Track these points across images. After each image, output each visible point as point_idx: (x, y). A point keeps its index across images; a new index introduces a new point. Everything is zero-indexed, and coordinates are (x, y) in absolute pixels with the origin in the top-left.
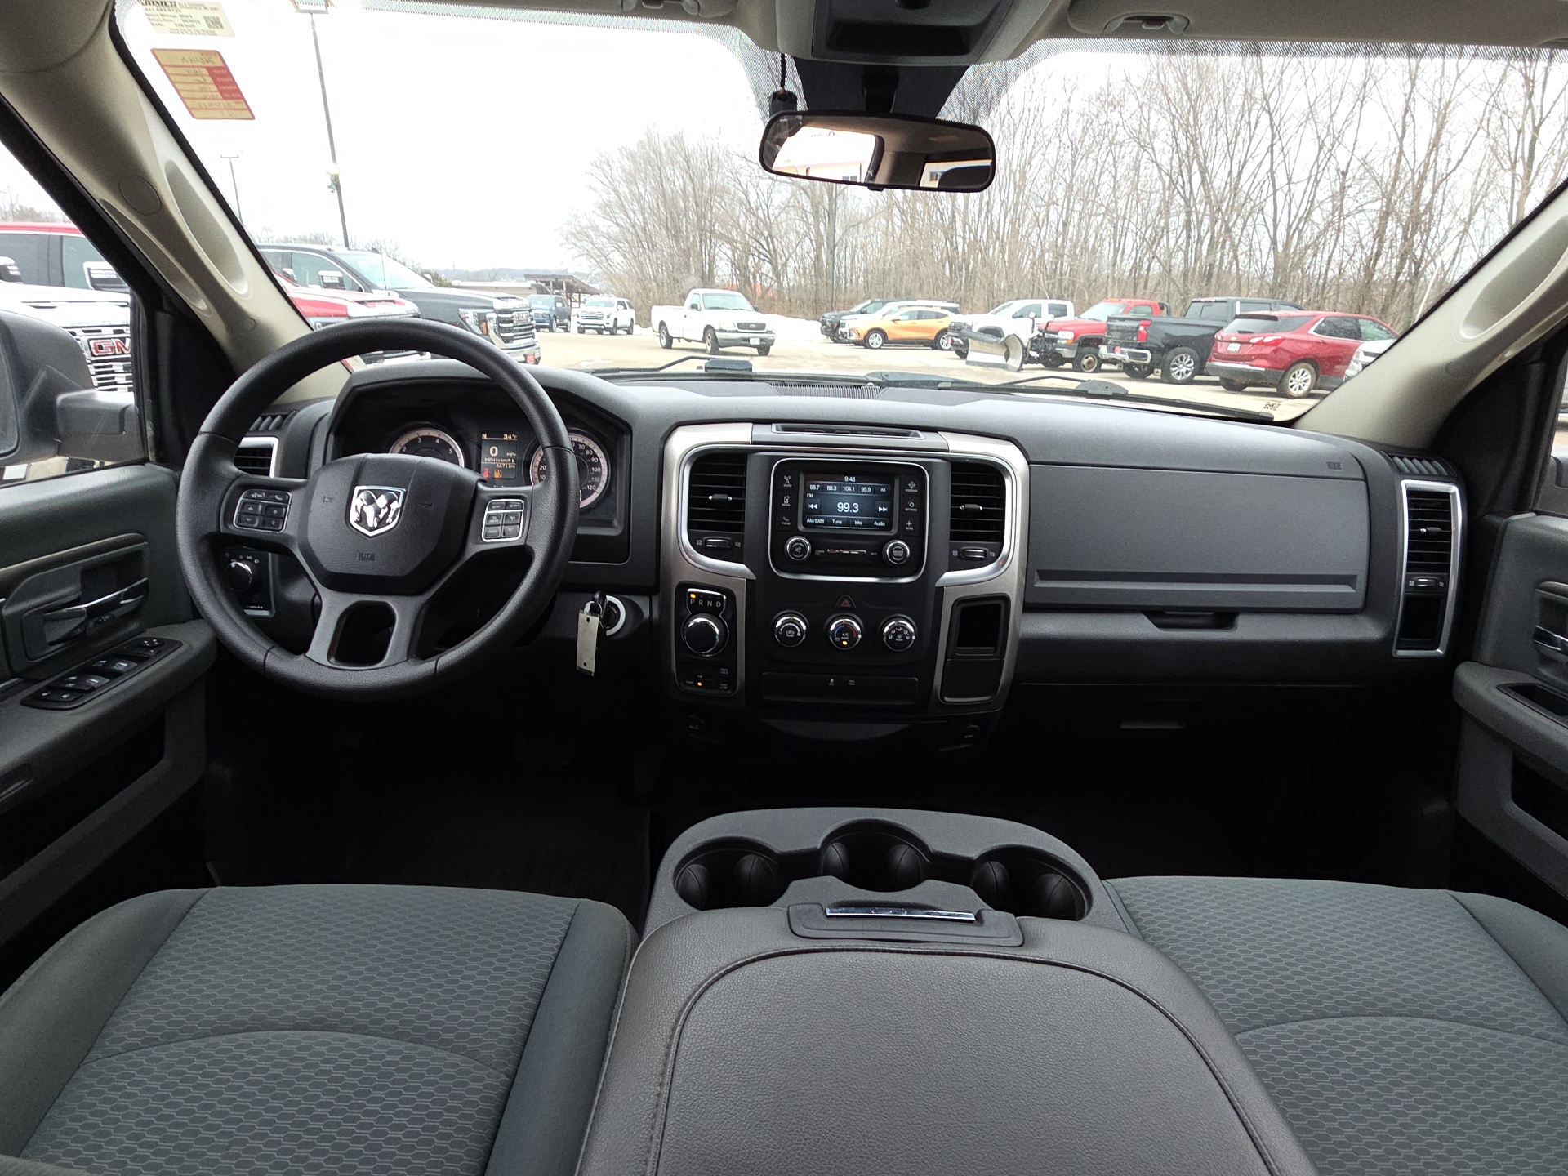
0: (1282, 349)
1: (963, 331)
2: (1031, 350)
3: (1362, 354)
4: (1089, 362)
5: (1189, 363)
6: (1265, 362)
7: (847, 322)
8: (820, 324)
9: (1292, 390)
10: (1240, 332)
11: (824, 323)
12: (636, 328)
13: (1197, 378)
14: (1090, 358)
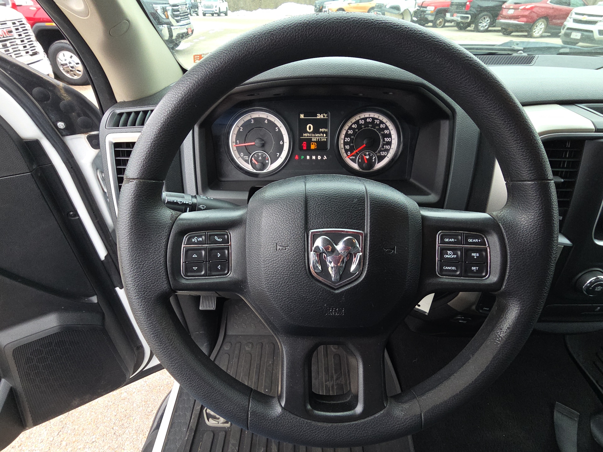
0: (534, 12)
1: (383, 8)
2: (414, 17)
3: (574, 14)
4: (440, 22)
5: (488, 21)
6: (525, 19)
7: (327, 6)
8: (314, 7)
9: (534, 33)
10: (516, 3)
11: (316, 6)
12: (229, 12)
13: (490, 29)
14: (441, 20)
